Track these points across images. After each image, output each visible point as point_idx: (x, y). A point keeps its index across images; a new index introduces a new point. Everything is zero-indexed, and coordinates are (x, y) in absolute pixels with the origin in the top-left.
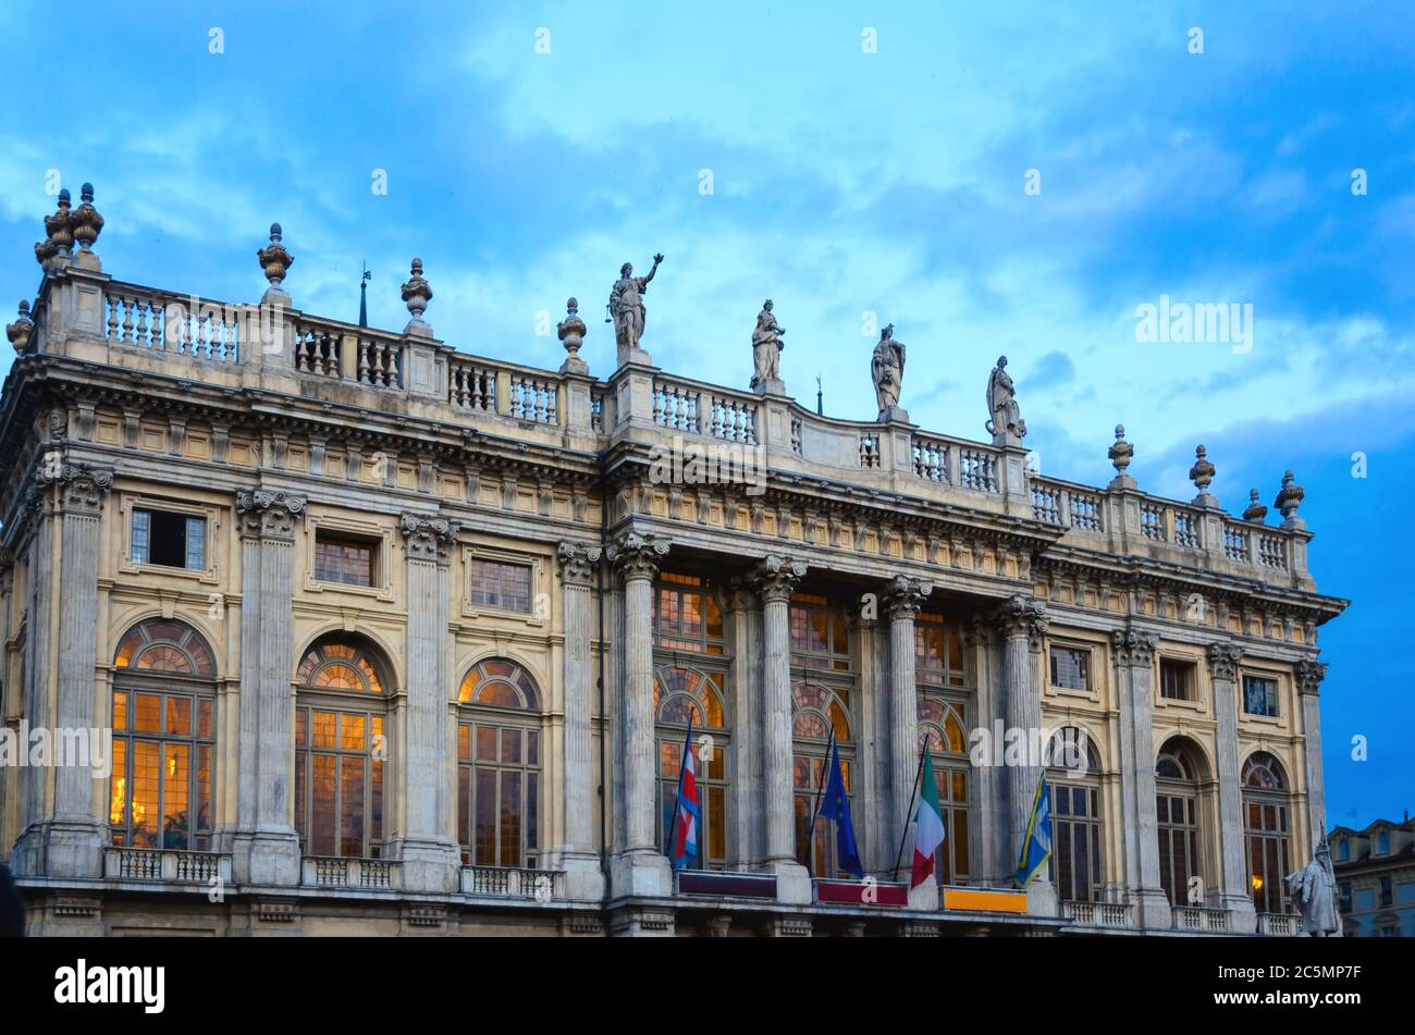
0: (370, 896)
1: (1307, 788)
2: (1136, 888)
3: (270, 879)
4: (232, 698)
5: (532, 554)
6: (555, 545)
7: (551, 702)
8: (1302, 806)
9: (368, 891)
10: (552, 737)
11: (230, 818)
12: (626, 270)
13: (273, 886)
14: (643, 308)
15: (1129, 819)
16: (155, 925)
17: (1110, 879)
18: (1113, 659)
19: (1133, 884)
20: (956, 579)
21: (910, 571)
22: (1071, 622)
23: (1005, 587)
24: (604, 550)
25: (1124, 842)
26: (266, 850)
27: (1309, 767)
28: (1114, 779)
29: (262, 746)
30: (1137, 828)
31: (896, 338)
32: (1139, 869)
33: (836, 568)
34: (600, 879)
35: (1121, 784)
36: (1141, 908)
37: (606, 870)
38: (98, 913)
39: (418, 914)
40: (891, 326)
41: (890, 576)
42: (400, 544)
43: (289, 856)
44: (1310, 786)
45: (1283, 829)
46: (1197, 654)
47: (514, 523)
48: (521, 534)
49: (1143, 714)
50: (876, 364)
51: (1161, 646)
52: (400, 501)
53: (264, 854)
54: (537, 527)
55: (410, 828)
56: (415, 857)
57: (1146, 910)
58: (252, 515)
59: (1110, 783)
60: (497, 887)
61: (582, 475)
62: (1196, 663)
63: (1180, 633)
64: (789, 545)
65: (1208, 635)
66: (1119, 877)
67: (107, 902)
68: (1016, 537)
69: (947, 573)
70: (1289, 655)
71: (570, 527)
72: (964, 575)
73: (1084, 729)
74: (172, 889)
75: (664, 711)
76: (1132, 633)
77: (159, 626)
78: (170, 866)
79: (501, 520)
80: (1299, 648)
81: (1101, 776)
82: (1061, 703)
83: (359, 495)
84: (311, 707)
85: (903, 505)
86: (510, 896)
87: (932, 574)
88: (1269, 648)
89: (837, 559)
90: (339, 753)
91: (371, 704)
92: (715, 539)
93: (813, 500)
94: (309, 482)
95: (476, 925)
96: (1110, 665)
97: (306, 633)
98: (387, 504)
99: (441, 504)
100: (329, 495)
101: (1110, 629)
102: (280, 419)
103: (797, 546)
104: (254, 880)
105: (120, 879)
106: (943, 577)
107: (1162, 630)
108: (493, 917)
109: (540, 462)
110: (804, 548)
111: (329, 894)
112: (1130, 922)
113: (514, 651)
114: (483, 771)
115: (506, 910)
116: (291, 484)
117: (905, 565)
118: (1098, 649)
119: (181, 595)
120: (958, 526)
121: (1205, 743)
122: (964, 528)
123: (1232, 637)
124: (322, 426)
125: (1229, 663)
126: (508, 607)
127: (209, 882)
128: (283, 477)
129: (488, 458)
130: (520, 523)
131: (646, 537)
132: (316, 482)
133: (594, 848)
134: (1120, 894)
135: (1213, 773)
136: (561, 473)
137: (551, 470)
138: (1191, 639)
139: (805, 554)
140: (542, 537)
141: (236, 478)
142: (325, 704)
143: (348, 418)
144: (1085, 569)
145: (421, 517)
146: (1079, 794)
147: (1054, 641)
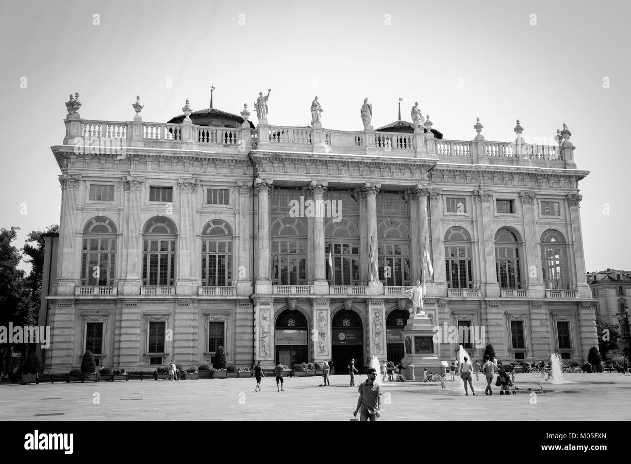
0: (163, 297)
1: (573, 242)
2: (484, 283)
3: (130, 293)
4: (120, 239)
5: (229, 186)
6: (236, 183)
7: (236, 233)
8: (571, 248)
9: (163, 295)
10: (236, 243)
11: (119, 276)
12: (261, 94)
13: (131, 295)
14: (266, 106)
15: (481, 258)
16: (93, 308)
17: (475, 279)
18: (475, 201)
19: (483, 281)
20: (393, 181)
21: (372, 180)
22: (453, 189)
23: (415, 181)
24: (253, 183)
25: (480, 266)
26: (129, 284)
27: (574, 234)
28: (476, 243)
29: (129, 253)
30: (485, 261)
31: (368, 103)
32: (486, 276)
33: (342, 182)
34: (251, 289)
35: (478, 245)
36: (486, 290)
37: (254, 285)
38: (73, 305)
39: (181, 302)
40: (367, 98)
41: (364, 182)
42: (179, 187)
43: (137, 286)
44: (574, 241)
45: (564, 257)
46: (514, 197)
47: (220, 177)
48: (223, 180)
49: (487, 220)
50: (362, 112)
51: (494, 194)
52: (178, 175)
53: (128, 286)
54: (229, 178)
55: (180, 275)
56: (181, 284)
57: (487, 290)
58: (127, 184)
59: (474, 245)
60: (211, 293)
61: (244, 161)
62: (514, 200)
63: (504, 189)
64: (322, 176)
65: (519, 189)
66: (478, 278)
67: (77, 302)
68: (417, 165)
69: (389, 179)
70: (562, 193)
71: (241, 177)
72: (396, 179)
73: (463, 226)
74: (96, 298)
75: (281, 232)
76: (480, 191)
77: (98, 219)
78: (96, 291)
79: (216, 177)
80: (567, 190)
81: (471, 243)
82: (452, 218)
83: (163, 174)
84: (150, 239)
85: (366, 159)
86: (215, 295)
87: (382, 180)
88: (552, 191)
89: (342, 179)
90: (159, 253)
91: (170, 237)
92: (291, 177)
93: (329, 161)
94: (146, 172)
95: (205, 305)
96: (473, 202)
97: (145, 218)
98: (172, 176)
99: (193, 174)
100: (153, 175)
101: (472, 190)
102: (134, 155)
103: (325, 176)
104: (124, 294)
105: (80, 295)
106: (387, 180)
107: (496, 189)
108: (212, 302)
109: (228, 158)
110: (328, 177)
111: (148, 297)
112: (480, 295)
113: (222, 217)
114: (211, 255)
115: (216, 300)
116: (140, 173)
117: (370, 178)
118: (468, 197)
119: (105, 209)
120: (391, 164)
121: (519, 228)
122: (394, 164)
123: (531, 189)
124: (149, 156)
125: (528, 198)
126: (221, 203)
127: (109, 295)
128: (137, 171)
129: (209, 159)
130: (223, 177)
131: (264, 179)
132: (149, 172)
133: (250, 278)
134: (478, 285)
135: (523, 239)
136: (236, 160)
137: (232, 160)
138: (510, 191)
139: (329, 178)
140: (232, 181)
141: (123, 173)
142: (154, 238)
143: (158, 153)
144: (457, 171)
145: (185, 179)
146: (462, 249)
147: (448, 197)
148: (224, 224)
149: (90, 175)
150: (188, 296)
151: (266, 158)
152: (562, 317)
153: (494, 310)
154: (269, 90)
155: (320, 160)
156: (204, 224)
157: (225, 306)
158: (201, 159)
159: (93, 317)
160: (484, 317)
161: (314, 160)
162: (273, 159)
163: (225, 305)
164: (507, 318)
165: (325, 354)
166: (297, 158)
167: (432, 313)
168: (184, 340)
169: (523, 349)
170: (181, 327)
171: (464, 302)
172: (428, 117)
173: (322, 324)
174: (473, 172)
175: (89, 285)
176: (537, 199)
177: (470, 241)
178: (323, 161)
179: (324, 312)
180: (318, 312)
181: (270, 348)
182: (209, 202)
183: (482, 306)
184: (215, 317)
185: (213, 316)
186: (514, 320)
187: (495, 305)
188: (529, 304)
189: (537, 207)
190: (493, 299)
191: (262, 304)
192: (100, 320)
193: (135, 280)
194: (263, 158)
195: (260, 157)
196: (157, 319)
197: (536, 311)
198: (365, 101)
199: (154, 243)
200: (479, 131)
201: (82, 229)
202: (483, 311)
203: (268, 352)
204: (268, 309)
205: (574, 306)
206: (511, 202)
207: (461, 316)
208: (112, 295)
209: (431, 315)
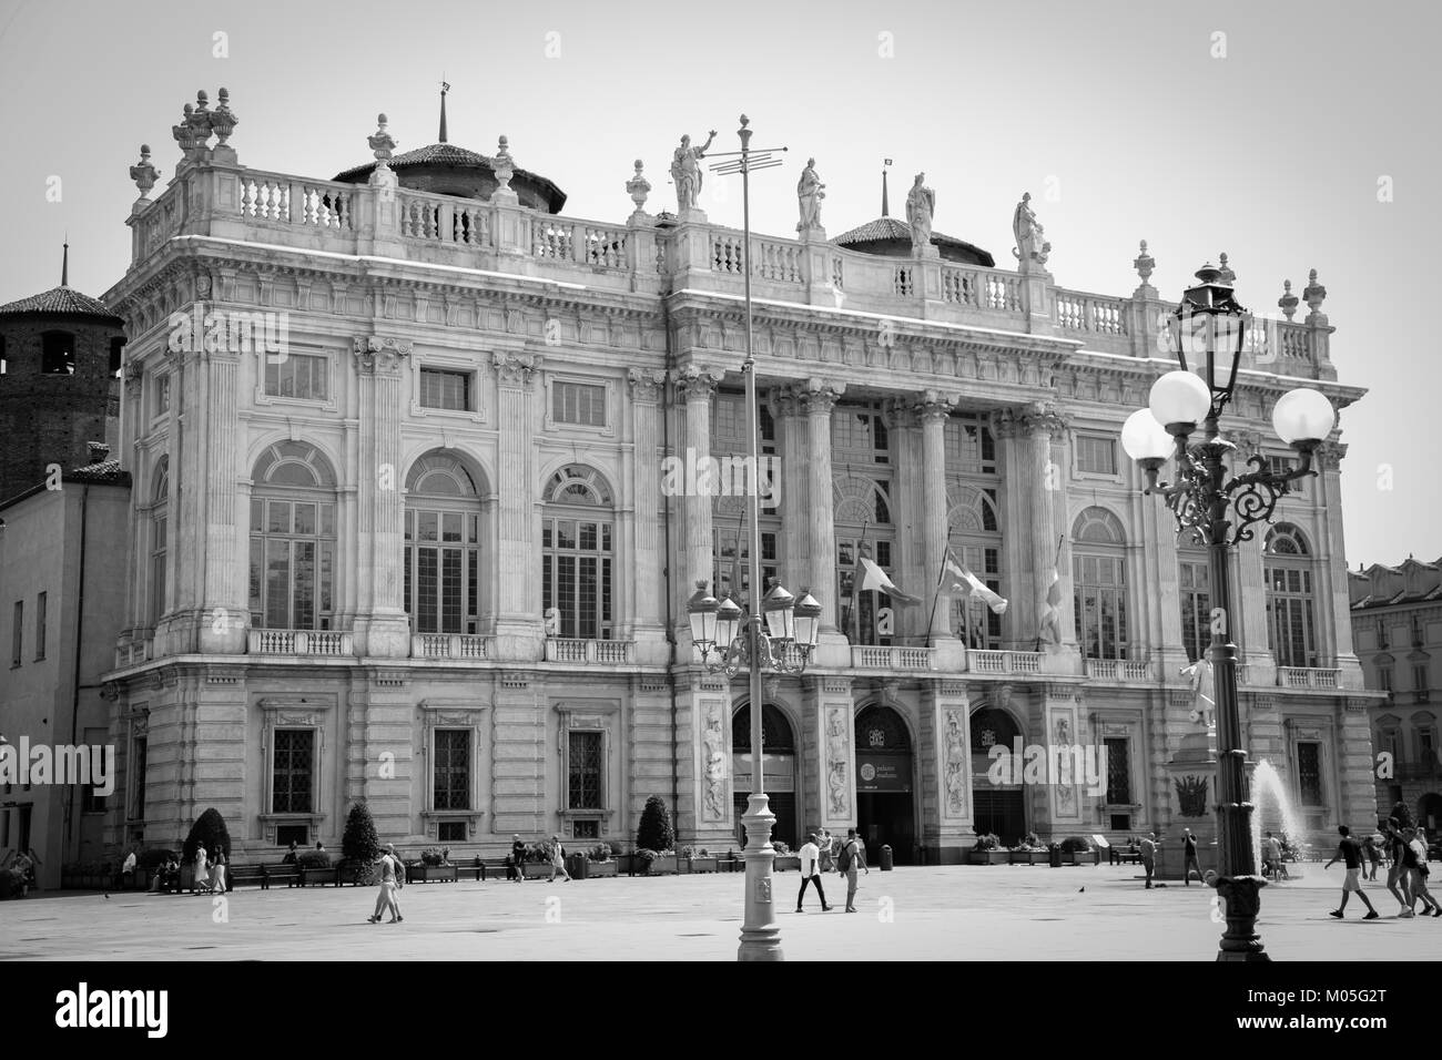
0: (469, 665)
1: (1328, 555)
2: (1157, 647)
3: (385, 652)
4: (350, 504)
5: (605, 378)
6: (626, 370)
7: (623, 500)
8: (1324, 570)
9: (467, 658)
10: (624, 528)
11: (349, 603)
12: (685, 140)
13: (388, 657)
14: (699, 173)
15: (1151, 586)
16: (288, 690)
17: (1134, 638)
19: (1154, 642)
20: (982, 389)
21: (939, 384)
22: (1096, 417)
23: (1027, 393)
24: (668, 373)
25: (1146, 605)
26: (382, 628)
27: (1330, 535)
28: (1137, 551)
29: (377, 544)
30: (1159, 595)
31: (925, 185)
32: (1160, 630)
33: (872, 384)
34: (666, 647)
35: (1143, 555)
36: (1161, 664)
37: (671, 639)
38: (243, 681)
39: (509, 678)
40: (922, 173)
41: (921, 389)
42: (492, 374)
43: (401, 632)
44: (1331, 552)
45: (1308, 590)
47: (588, 353)
48: (595, 362)
50: (909, 207)
52: (492, 341)
53: (379, 631)
54: (609, 356)
55: (501, 608)
56: (506, 632)
57: (1166, 666)
58: (366, 357)
59: (1134, 554)
60: (577, 656)
61: (648, 314)
64: (830, 367)
65: (1229, 423)
66: (1143, 637)
67: (254, 671)
68: (1037, 353)
69: (973, 384)
71: (637, 355)
72: (987, 385)
73: (1109, 508)
74: (304, 662)
77: (289, 445)
78: (301, 642)
79: (578, 352)
81: (1126, 548)
82: (1087, 486)
83: (457, 337)
84: (419, 508)
85: (931, 332)
86: (588, 663)
87: (959, 386)
89: (873, 377)
90: (440, 546)
91: (466, 505)
92: (764, 364)
93: (851, 330)
94: (415, 328)
95: (559, 686)
97: (413, 449)
98: (477, 343)
99: (528, 342)
100: (431, 338)
102: (390, 280)
103: (837, 368)
104: (371, 653)
105: (261, 655)
106: (970, 387)
108: (574, 679)
109: (612, 305)
110: (844, 369)
111: (435, 664)
112: (1150, 676)
113: (582, 458)
114: (563, 558)
115: (585, 674)
116: (399, 330)
117: (935, 379)
119: (308, 422)
120: (981, 346)
122: (987, 347)
123: (1252, 424)
124: (426, 285)
125: (1248, 446)
126: (584, 421)
127: (334, 656)
128: (393, 325)
129: (567, 304)
130: (595, 354)
131: (704, 367)
132: (420, 328)
133: (660, 621)
134: (1143, 651)
136: (630, 312)
137: (621, 311)
139: (844, 373)
140: (614, 364)
141: (352, 326)
142: (426, 507)
143: (449, 278)
144: (1106, 371)
145: (510, 353)
146: (1107, 564)
147: (1081, 433)
148: (593, 477)
150: (522, 661)
151: (712, 313)
152: (1307, 733)
153: (1178, 713)
154: (713, 134)
155: (831, 328)
156: (548, 474)
157: (602, 691)
158: (550, 301)
159: (292, 715)
160: (1158, 729)
161: (817, 326)
162: (727, 315)
163: (605, 687)
165: (844, 815)
166: (782, 317)
167: (1066, 716)
168: (518, 778)
170: (509, 742)
171: (1116, 692)
173: (838, 741)
174: (1140, 376)
175: (270, 626)
177: (1124, 546)
178: (837, 328)
179: (842, 711)
180: (828, 710)
181: (725, 799)
182: (558, 418)
183: (1154, 702)
184: (583, 718)
185: (577, 717)
187: (1181, 700)
188: (1247, 700)
190: (1176, 687)
191: (705, 687)
192: (310, 722)
194: (705, 312)
195: (698, 311)
196: (455, 721)
197: (1262, 717)
198: (919, 180)
199: (427, 520)
200: (1145, 275)
201: (249, 472)
202: (1157, 716)
203: (721, 810)
204: (718, 702)
205: (1329, 708)
207: (1111, 726)
208: (342, 656)
209: (1062, 724)
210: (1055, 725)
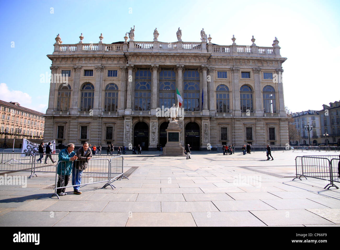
0: (86, 116)
1: (278, 91)
3: (74, 114)
4: (73, 92)
5: (117, 69)
6: (120, 67)
7: (119, 89)
8: (277, 94)
9: (86, 115)
10: (119, 93)
12: (131, 28)
14: (133, 33)
15: (233, 99)
16: (60, 120)
17: (230, 109)
18: (231, 73)
19: (234, 109)
20: (190, 63)
21: (180, 63)
22: (221, 67)
23: (201, 64)
25: (233, 102)
27: (279, 87)
28: (231, 92)
30: (235, 100)
32: (235, 107)
33: (166, 64)
34: (124, 113)
36: (234, 113)
38: (52, 119)
41: (176, 64)
42: (95, 70)
43: (77, 111)
44: (279, 90)
46: (250, 70)
49: (236, 81)
50: (177, 34)
51: (240, 69)
52: (95, 65)
53: (73, 111)
54: (117, 65)
58: (75, 69)
60: (107, 114)
61: (123, 57)
62: (250, 72)
63: (246, 67)
64: (156, 62)
65: (252, 67)
66: (232, 108)
67: (54, 117)
68: (202, 56)
69: (188, 63)
70: (274, 68)
71: (122, 64)
72: (191, 63)
73: (225, 84)
74: (60, 116)
75: (140, 88)
76: (233, 68)
78: (61, 113)
79: (111, 65)
80: (276, 67)
81: (229, 92)
82: (219, 81)
83: (89, 65)
84: (84, 92)
85: (177, 54)
86: (109, 115)
87: (185, 63)
88: (269, 68)
89: (166, 63)
90: (88, 98)
91: (92, 91)
92: (142, 63)
93: (159, 55)
94: (82, 64)
95: (105, 119)
96: (230, 73)
97: (82, 83)
98: (93, 65)
99: (101, 64)
100: (85, 65)
101: (230, 68)
102: (77, 57)
103: (158, 62)
104: (72, 114)
105: (55, 115)
106: (187, 63)
107: (241, 67)
108: (108, 118)
109: (116, 56)
110: (159, 62)
111: (80, 116)
112: (232, 115)
113: (114, 82)
114: (109, 98)
115: (109, 117)
116: (80, 65)
117: (179, 62)
118: (228, 71)
120: (189, 56)
121: (252, 85)
122: (190, 56)
123: (259, 67)
124: (83, 57)
125: (257, 71)
126: (114, 76)
127: (66, 115)
128: (78, 64)
129: (108, 57)
130: (114, 65)
131: (130, 64)
132: (83, 64)
133: (124, 108)
134: (231, 111)
135: (254, 90)
136: (119, 57)
137: (118, 57)
138: (248, 68)
139: (160, 63)
140: (118, 66)
141: (73, 65)
142: (86, 92)
143: (86, 55)
144: (222, 59)
145: (98, 66)
146: (225, 95)
147: (218, 71)
148: (115, 85)
149: (61, 66)
150: (96, 115)
151: (131, 55)
152: (272, 126)
153: (238, 123)
154: (134, 26)
155: (155, 55)
156: (106, 85)
157: (113, 120)
158: (105, 57)
159: (60, 124)
160: (233, 126)
161: (152, 55)
162: (134, 55)
163: (114, 119)
164: (244, 126)
165: (155, 141)
166: (144, 54)
167: (207, 123)
168: (95, 134)
169: (251, 140)
170: (94, 128)
171: (224, 119)
172: (210, 35)
173: (153, 128)
174: (230, 59)
176: (262, 71)
177: (228, 91)
178: (157, 55)
179: (155, 123)
180: (152, 123)
181: (130, 138)
182: (109, 76)
183: (233, 121)
184: (109, 125)
185: (108, 124)
186: (248, 127)
187: (239, 120)
188: (256, 120)
189: (261, 75)
190: (238, 117)
191: (127, 119)
192: (63, 125)
193: (76, 109)
194: (129, 55)
195: (128, 55)
196: (84, 125)
197: (259, 123)
198: (179, 29)
199: (86, 94)
200: (234, 41)
201: (58, 88)
202: (233, 123)
203: (129, 140)
204: (129, 121)
205: (278, 121)
206: (249, 73)
207: (223, 125)
208: (67, 115)
209: (206, 125)
210: (204, 125)
